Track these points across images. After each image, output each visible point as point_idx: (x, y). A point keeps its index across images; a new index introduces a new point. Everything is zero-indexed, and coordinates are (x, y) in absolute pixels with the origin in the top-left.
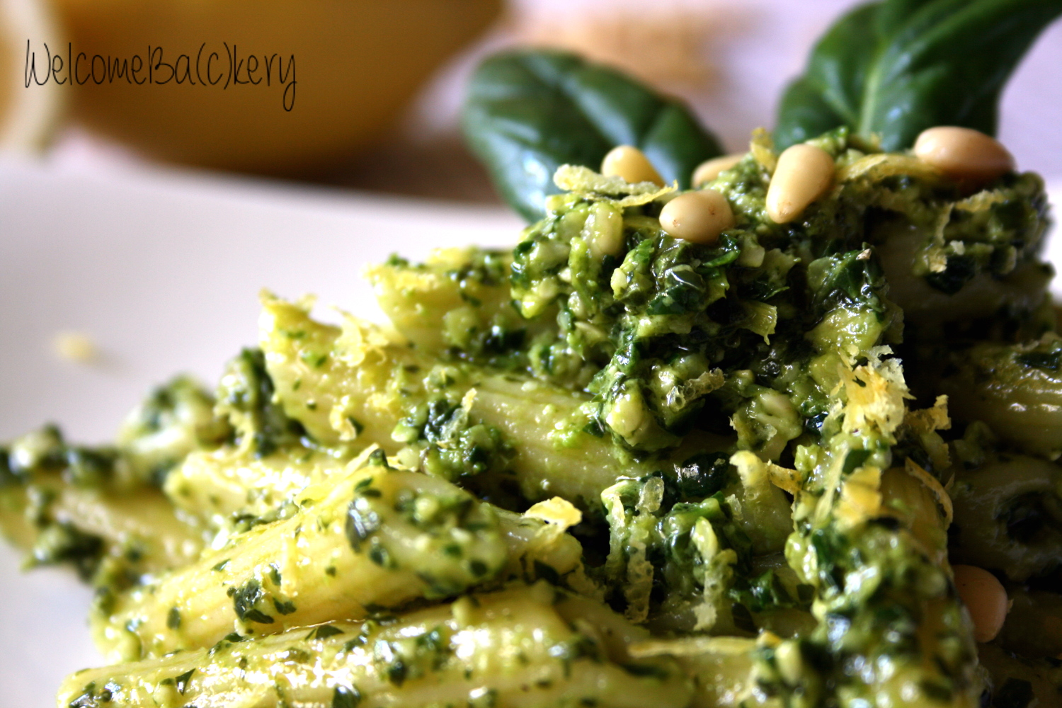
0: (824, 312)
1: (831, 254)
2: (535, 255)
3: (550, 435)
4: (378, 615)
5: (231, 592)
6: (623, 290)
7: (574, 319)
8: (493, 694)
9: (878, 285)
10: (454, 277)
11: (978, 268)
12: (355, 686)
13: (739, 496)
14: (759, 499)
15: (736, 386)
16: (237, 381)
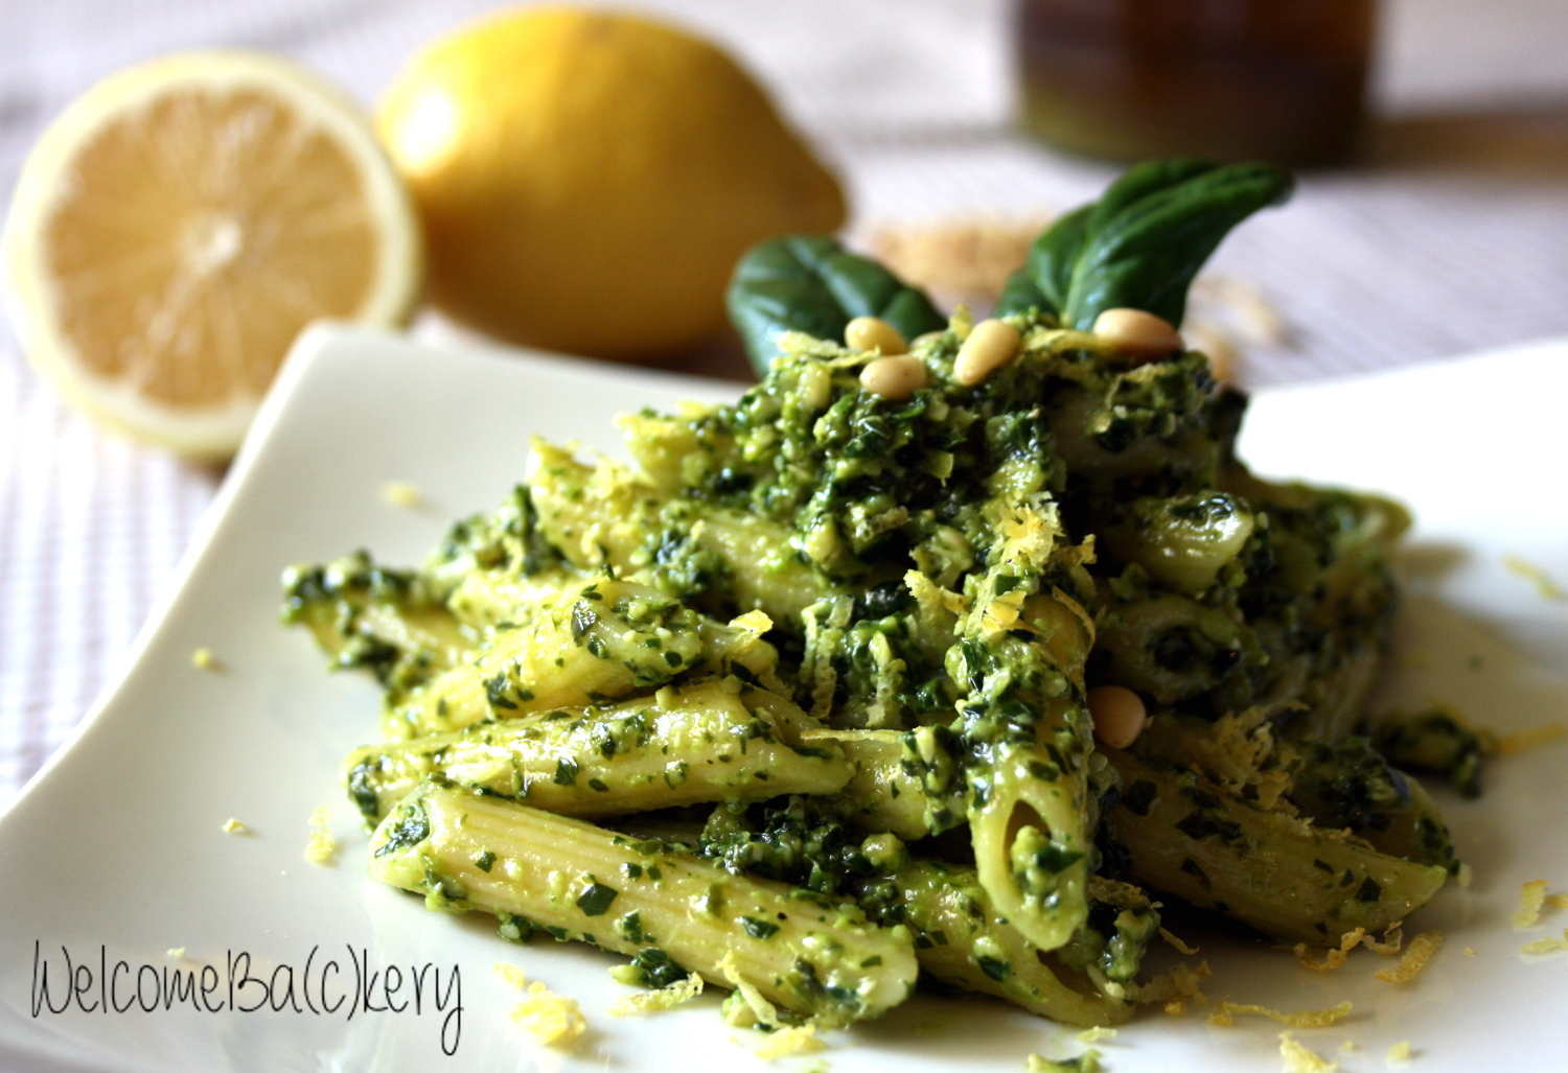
0: (999, 462)
1: (1007, 413)
2: (755, 407)
3: (762, 563)
4: (600, 702)
5: (485, 683)
6: (825, 437)
7: (787, 462)
8: (684, 766)
9: (1044, 440)
10: (693, 427)
11: (1139, 431)
12: (574, 759)
13: (917, 618)
14: (934, 620)
15: (918, 523)
16: (511, 512)
